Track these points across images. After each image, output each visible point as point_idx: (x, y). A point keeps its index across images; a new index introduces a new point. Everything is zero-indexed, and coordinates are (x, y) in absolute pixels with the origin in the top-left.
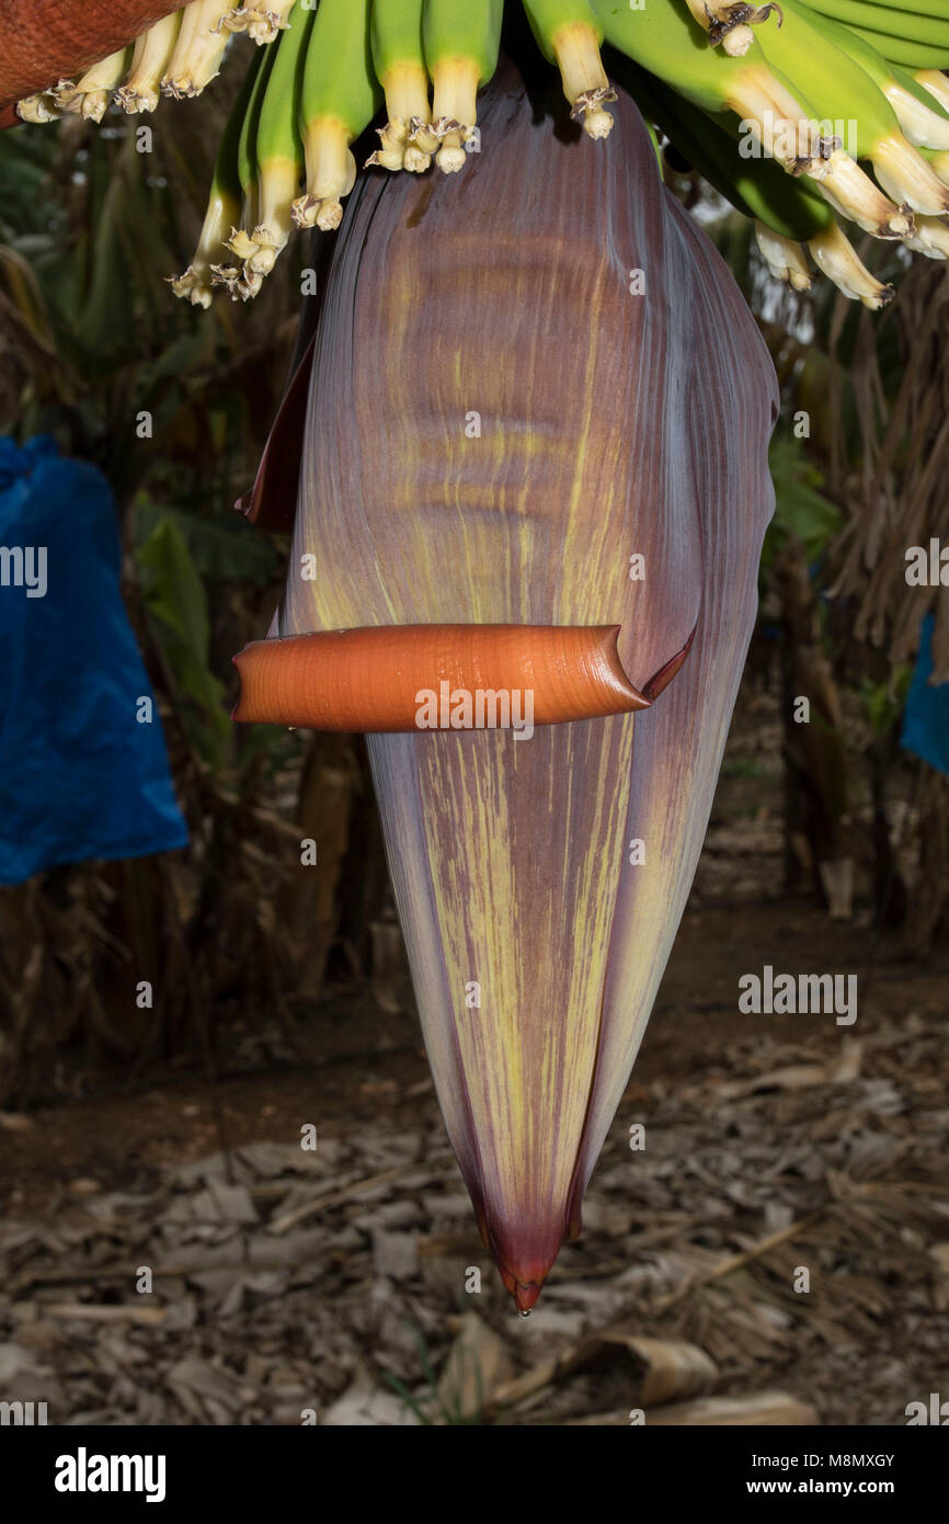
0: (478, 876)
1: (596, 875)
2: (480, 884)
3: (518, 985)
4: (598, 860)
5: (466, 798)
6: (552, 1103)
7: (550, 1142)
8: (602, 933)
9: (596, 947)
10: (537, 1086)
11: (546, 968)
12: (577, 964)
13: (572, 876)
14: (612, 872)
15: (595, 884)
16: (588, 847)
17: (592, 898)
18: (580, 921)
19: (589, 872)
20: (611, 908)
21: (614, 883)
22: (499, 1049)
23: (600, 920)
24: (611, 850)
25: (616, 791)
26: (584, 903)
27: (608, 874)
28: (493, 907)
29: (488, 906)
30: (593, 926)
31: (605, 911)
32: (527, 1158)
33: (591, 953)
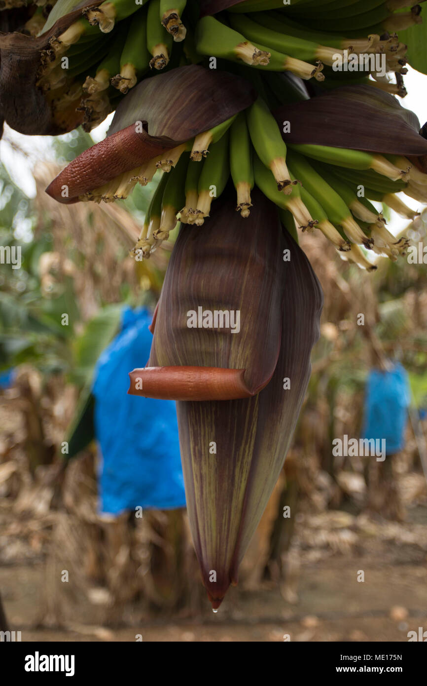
0: (204, 452)
1: (244, 455)
2: (205, 455)
3: (216, 491)
4: (244, 450)
5: (202, 426)
6: (226, 533)
7: (225, 547)
8: (245, 476)
9: (243, 480)
10: (221, 527)
11: (226, 485)
12: (236, 485)
13: (235, 455)
14: (249, 454)
15: (243, 458)
16: (241, 445)
17: (242, 463)
18: (237, 470)
19: (241, 453)
20: (249, 467)
21: (250, 458)
22: (209, 513)
23: (245, 470)
24: (249, 447)
25: (252, 427)
26: (239, 464)
27: (248, 455)
28: (209, 463)
29: (207, 462)
30: (242, 473)
31: (247, 468)
32: (216, 552)
33: (241, 482)
